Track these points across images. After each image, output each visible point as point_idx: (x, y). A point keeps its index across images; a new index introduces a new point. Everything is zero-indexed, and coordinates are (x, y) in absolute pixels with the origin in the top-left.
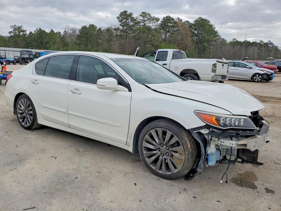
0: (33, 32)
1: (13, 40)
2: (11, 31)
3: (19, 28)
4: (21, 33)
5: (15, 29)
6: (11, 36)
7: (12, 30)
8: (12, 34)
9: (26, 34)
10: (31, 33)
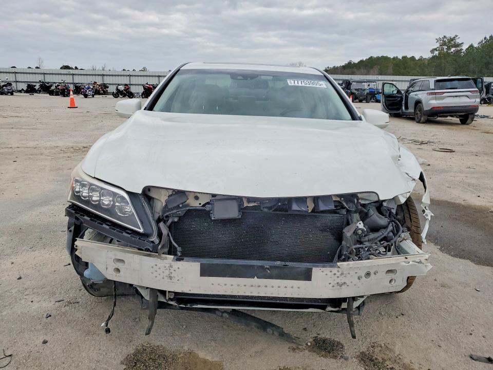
0: (476, 45)
1: (435, 64)
2: (435, 47)
3: (452, 40)
4: (453, 50)
5: (444, 44)
6: (434, 57)
7: (437, 45)
8: (436, 53)
9: (461, 50)
10: (471, 46)
